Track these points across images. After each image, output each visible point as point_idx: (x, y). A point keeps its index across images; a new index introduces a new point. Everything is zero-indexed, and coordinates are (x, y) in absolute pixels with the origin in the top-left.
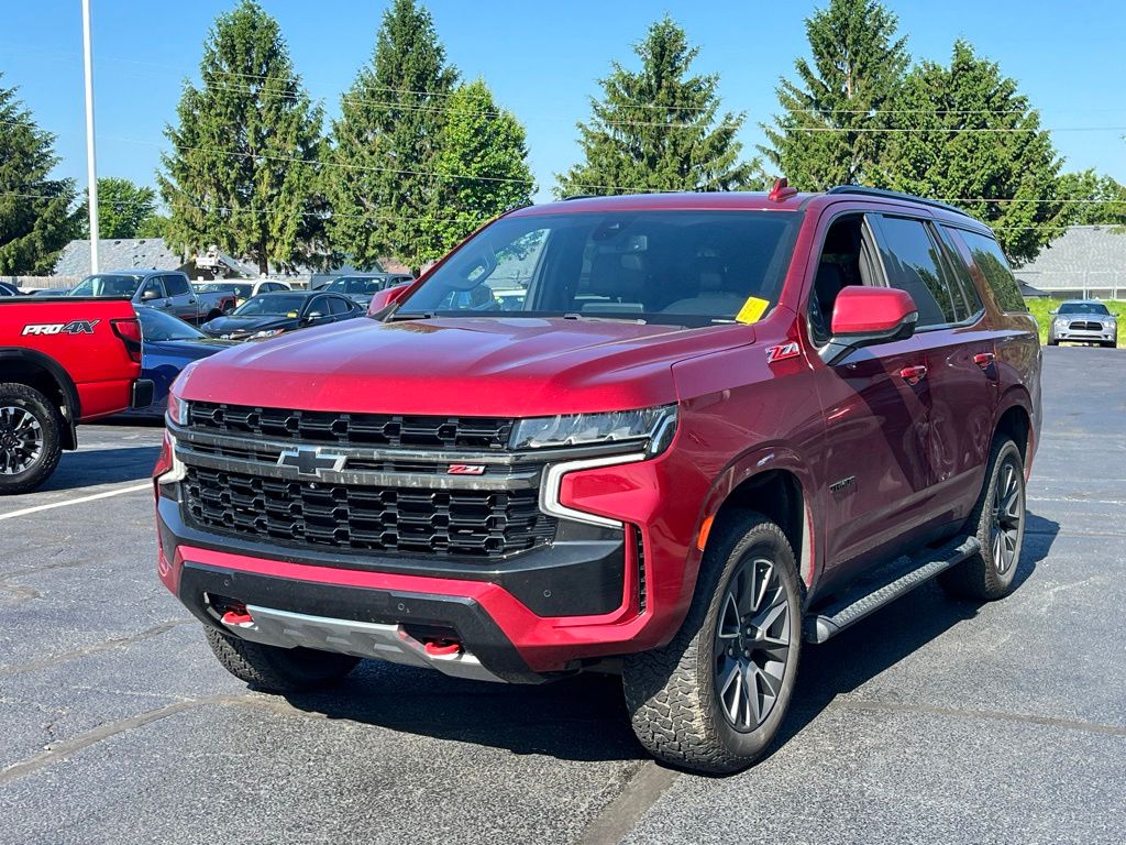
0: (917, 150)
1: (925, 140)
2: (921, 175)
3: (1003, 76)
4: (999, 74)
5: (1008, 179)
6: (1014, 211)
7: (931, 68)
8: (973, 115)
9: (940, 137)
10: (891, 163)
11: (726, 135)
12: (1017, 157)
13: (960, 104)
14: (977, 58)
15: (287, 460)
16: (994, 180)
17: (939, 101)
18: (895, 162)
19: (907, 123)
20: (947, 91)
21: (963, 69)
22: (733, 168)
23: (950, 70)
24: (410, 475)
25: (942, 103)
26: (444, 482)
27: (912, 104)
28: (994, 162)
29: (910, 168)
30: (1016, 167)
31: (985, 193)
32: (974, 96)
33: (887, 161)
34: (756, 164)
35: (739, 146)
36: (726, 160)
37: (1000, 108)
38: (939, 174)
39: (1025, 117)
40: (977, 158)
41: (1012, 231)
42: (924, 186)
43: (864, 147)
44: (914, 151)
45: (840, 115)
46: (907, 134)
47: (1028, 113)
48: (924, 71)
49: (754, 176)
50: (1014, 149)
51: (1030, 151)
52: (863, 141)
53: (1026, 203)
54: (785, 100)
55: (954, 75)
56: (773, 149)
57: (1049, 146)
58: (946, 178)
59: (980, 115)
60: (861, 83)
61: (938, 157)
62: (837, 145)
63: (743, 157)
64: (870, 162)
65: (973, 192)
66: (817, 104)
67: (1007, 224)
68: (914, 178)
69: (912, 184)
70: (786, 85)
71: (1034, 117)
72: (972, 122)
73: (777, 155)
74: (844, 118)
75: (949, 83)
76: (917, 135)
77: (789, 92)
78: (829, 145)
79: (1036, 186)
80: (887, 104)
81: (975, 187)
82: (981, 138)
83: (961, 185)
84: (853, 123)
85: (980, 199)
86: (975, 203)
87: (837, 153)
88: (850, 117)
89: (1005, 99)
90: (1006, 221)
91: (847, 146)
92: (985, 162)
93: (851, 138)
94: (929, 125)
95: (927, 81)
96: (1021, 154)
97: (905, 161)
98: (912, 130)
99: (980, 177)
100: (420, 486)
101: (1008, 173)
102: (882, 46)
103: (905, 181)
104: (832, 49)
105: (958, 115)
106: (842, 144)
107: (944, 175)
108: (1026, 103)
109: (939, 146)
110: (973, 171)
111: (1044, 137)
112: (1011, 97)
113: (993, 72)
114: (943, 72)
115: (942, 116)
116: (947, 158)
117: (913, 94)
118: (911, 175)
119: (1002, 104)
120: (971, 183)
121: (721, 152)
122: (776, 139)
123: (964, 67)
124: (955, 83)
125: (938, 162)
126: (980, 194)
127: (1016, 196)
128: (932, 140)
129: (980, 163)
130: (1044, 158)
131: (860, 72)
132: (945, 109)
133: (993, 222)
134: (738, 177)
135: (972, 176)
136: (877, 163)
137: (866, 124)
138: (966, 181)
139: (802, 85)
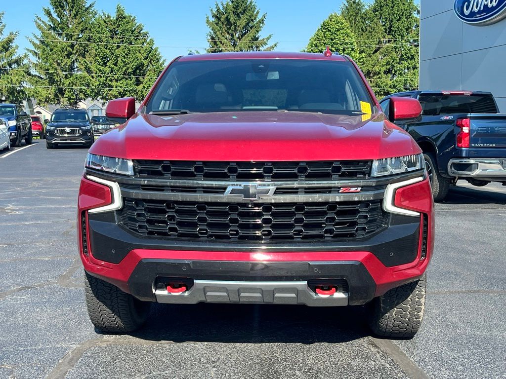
0: (103, 53)
1: (106, 48)
2: (105, 64)
3: (138, 22)
4: (136, 21)
5: (143, 68)
6: (147, 82)
7: (107, 16)
8: (127, 39)
9: (112, 47)
10: (91, 58)
11: (10, 41)
12: (146, 58)
13: (121, 33)
14: (126, 14)
15: (233, 191)
16: (138, 68)
17: (111, 31)
18: (94, 58)
19: (98, 40)
20: (114, 27)
21: (121, 18)
22: (14, 58)
23: (115, 18)
24: (317, 195)
25: (112, 33)
26: (337, 198)
27: (99, 32)
28: (138, 60)
29: (100, 61)
30: (146, 62)
31: (134, 73)
32: (127, 30)
33: (89, 58)
34: (26, 56)
35: (17, 47)
36: (11, 54)
37: (137, 36)
38: (113, 64)
39: (148, 41)
40: (130, 58)
41: (146, 90)
42: (107, 70)
43: (79, 50)
44: (102, 53)
45: (67, 35)
46: (98, 45)
47: (149, 39)
48: (103, 17)
49: (25, 62)
50: (145, 55)
51: (151, 56)
52: (78, 48)
53: (151, 78)
54: (39, 26)
55: (117, 19)
56: (34, 49)
57: (159, 54)
58: (117, 66)
59: (130, 39)
60: (75, 21)
61: (113, 57)
62: (66, 49)
63: (19, 53)
64: (81, 57)
65: (129, 73)
66: (54, 29)
67: (144, 87)
68: (102, 65)
69: (102, 68)
70: (39, 19)
71: (152, 41)
72: (126, 42)
73: (36, 53)
74: (69, 37)
75: (115, 23)
76: (102, 46)
77: (40, 23)
78: (62, 48)
79: (155, 71)
80: (87, 31)
81: (130, 70)
82: (131, 49)
83: (124, 70)
84: (73, 39)
85: (132, 76)
86: (130, 78)
87: (66, 53)
88: (71, 36)
89: (139, 33)
90: (144, 86)
91: (71, 50)
92: (134, 59)
93: (72, 46)
94: (108, 42)
95: (105, 22)
96: (148, 57)
97: (97, 58)
98: (100, 43)
99: (132, 66)
100: (323, 201)
101: (143, 65)
102: (84, 5)
103: (98, 67)
104: (62, 4)
105: (120, 38)
106: (68, 48)
107: (116, 65)
108: (148, 35)
109: (113, 52)
110: (129, 64)
111: (156, 50)
112: (141, 32)
113: (134, 20)
114: (112, 18)
115: (112, 38)
116: (117, 57)
117: (99, 27)
118: (101, 64)
119: (138, 35)
120: (128, 69)
121: (7, 50)
122: (34, 45)
123: (121, 17)
124: (118, 23)
125: (112, 59)
126: (132, 74)
127: (146, 75)
128: (109, 49)
129: (131, 60)
130: (157, 59)
131: (75, 16)
132: (114, 35)
133: (138, 87)
134: (17, 62)
135: (128, 66)
136: (85, 58)
137: (79, 40)
138: (126, 68)
139: (46, 19)
